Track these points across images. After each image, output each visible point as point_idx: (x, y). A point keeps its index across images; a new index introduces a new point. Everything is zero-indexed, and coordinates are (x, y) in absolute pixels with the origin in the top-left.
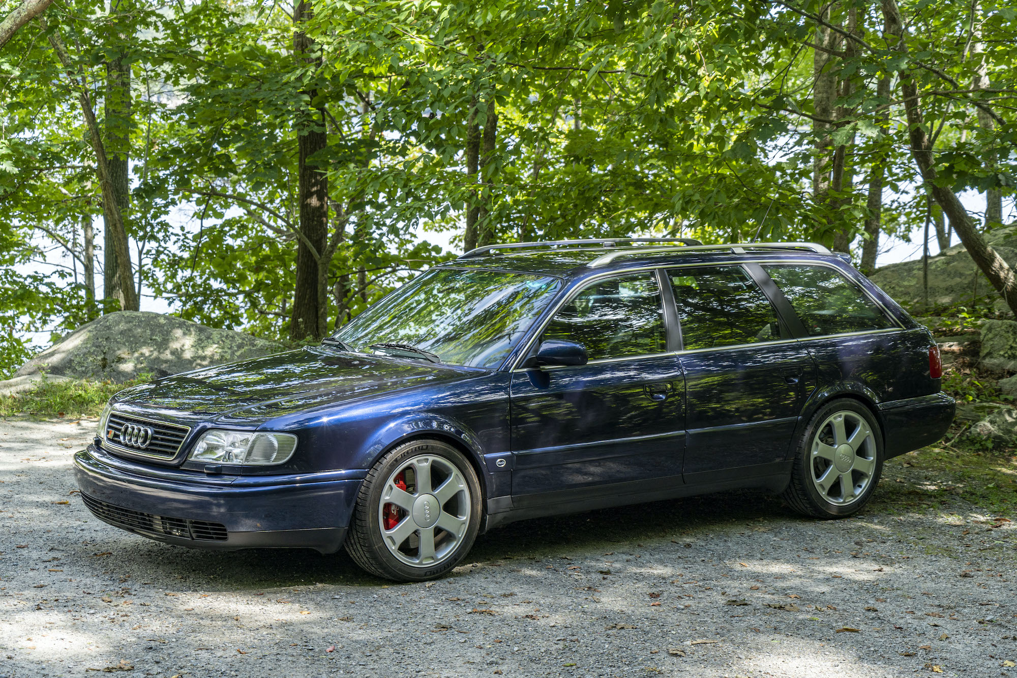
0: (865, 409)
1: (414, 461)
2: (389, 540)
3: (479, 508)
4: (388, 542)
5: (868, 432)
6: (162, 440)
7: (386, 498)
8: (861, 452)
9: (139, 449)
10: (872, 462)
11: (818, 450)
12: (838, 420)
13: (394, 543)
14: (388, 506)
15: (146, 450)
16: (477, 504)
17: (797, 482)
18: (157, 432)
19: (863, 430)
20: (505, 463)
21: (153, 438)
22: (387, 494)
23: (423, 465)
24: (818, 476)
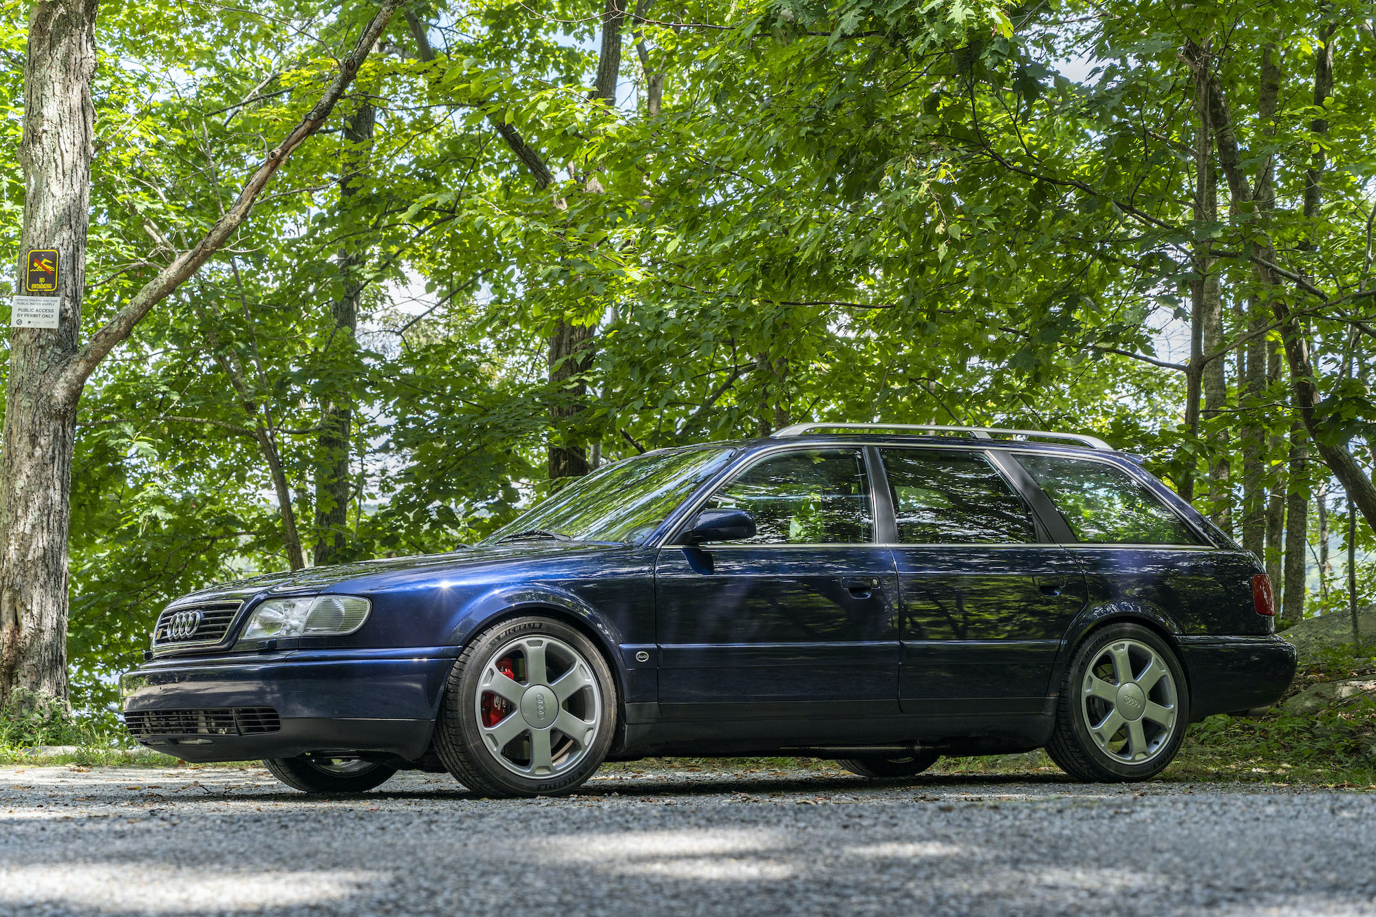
0: (1158, 640)
1: (523, 641)
2: (489, 739)
3: (613, 711)
4: (488, 742)
5: (1165, 671)
6: (213, 622)
7: (484, 685)
8: (1157, 695)
9: (186, 639)
10: (1172, 712)
11: (1093, 686)
12: (1120, 650)
13: (496, 744)
14: (488, 696)
15: (194, 638)
16: (610, 705)
17: (1064, 728)
18: (206, 615)
19: (1156, 668)
20: (647, 657)
21: (202, 622)
22: (485, 681)
23: (535, 648)
24: (1095, 722)
